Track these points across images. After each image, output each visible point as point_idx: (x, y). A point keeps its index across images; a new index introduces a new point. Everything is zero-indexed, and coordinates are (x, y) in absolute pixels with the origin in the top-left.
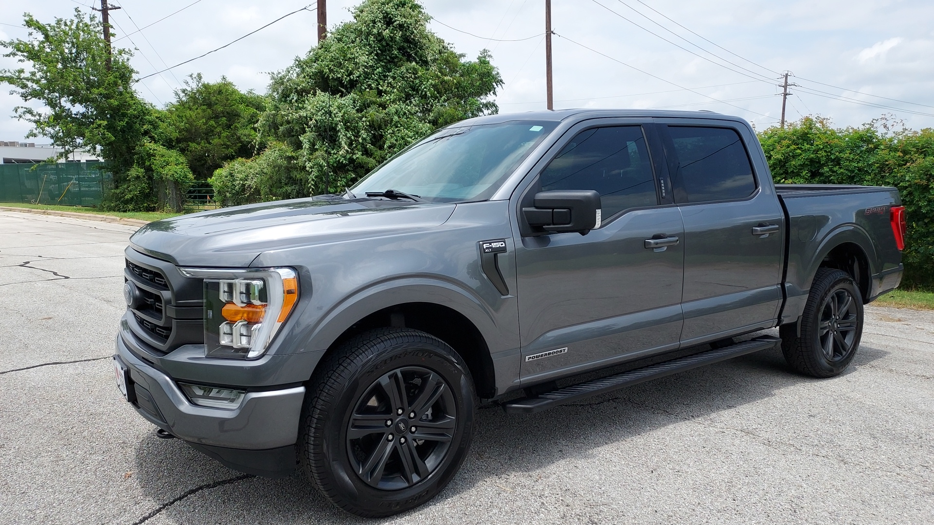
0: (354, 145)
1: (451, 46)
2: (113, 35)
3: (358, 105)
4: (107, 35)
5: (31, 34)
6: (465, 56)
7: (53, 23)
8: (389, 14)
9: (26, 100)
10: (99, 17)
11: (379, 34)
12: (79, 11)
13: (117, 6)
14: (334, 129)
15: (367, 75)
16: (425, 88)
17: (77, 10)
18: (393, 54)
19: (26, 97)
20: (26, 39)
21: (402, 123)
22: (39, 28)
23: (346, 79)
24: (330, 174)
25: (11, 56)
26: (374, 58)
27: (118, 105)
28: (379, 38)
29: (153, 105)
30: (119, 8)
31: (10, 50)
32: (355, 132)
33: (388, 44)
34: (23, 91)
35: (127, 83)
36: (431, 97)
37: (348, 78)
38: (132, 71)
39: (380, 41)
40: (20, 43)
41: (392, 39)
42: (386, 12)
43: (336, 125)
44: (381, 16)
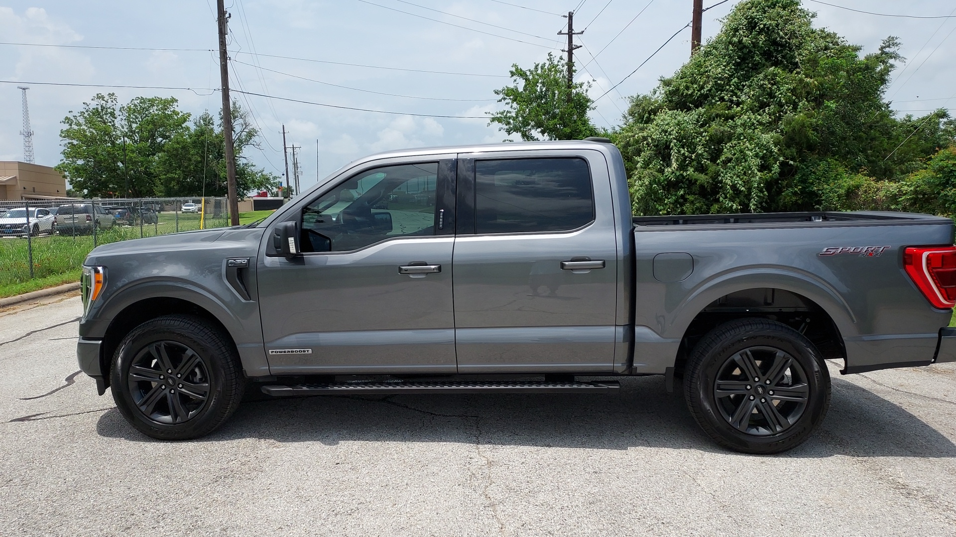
0: (687, 162)
1: (843, 40)
2: (575, 71)
3: (702, 120)
4: (571, 71)
5: (515, 81)
6: (861, 49)
7: (532, 69)
8: (755, 18)
9: (509, 134)
10: (565, 56)
11: (740, 42)
12: (551, 55)
13: (579, 45)
14: (667, 147)
15: (720, 88)
16: (781, 94)
17: (550, 55)
18: (755, 60)
19: (509, 132)
20: (512, 86)
21: (745, 135)
22: (521, 75)
23: (697, 94)
24: (660, 192)
25: (503, 100)
26: (731, 68)
27: (570, 133)
28: (740, 46)
29: (606, 129)
30: (581, 46)
31: (501, 96)
32: (691, 149)
33: (750, 51)
34: (507, 127)
35: (584, 112)
36: (786, 103)
37: (699, 93)
38: (588, 101)
39: (741, 49)
40: (508, 89)
41: (755, 45)
42: (751, 17)
43: (671, 142)
44: (745, 22)
